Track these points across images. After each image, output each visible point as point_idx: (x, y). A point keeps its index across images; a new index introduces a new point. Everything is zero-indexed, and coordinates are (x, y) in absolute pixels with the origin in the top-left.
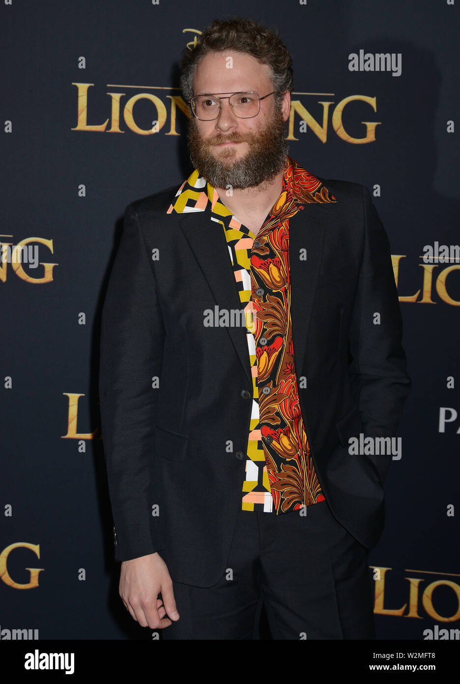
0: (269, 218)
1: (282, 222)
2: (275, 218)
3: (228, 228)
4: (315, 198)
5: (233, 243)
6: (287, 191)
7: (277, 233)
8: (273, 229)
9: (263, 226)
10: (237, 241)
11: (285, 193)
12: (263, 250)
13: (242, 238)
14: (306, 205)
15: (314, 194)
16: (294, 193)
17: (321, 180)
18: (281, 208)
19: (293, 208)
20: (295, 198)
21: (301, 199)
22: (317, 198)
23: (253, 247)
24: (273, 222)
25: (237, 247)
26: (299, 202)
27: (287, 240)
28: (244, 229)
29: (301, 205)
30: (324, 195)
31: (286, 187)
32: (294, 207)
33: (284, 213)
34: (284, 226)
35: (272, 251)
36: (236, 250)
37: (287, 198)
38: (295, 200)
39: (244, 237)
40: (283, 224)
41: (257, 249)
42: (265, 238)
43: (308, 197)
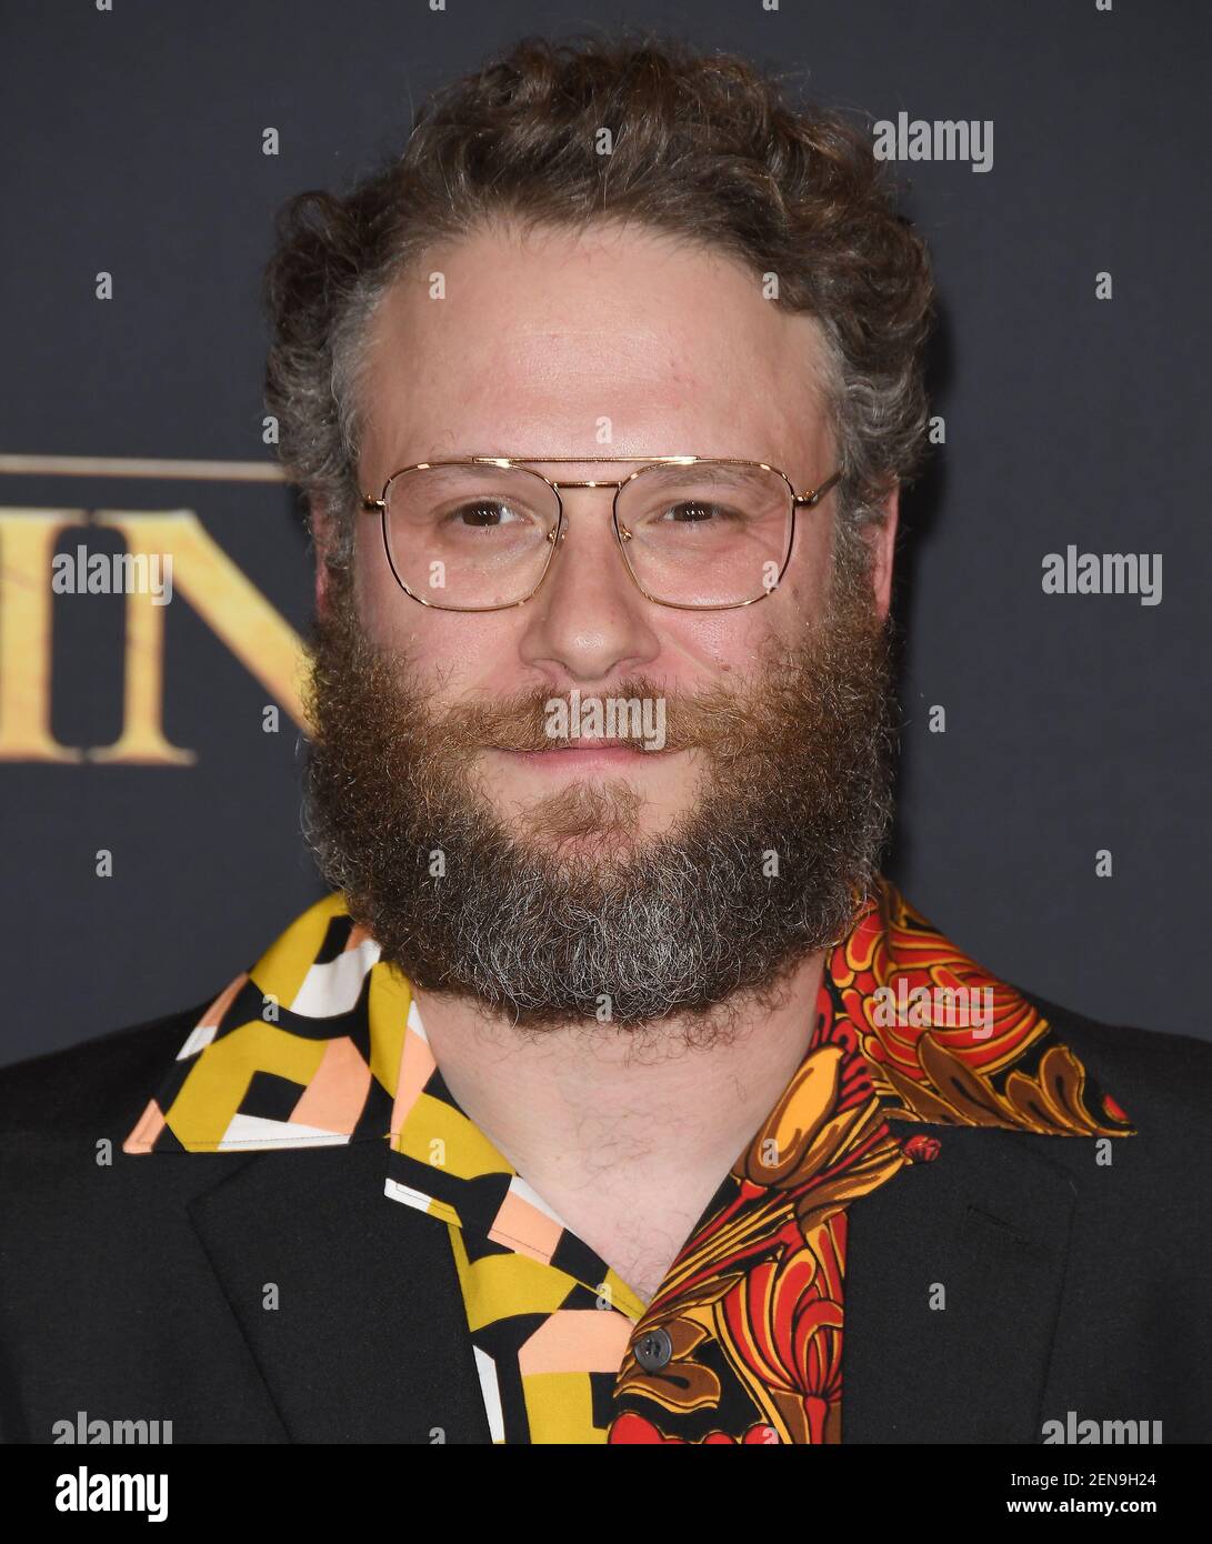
0: (727, 1201)
1: (802, 1221)
2: (763, 1200)
3: (481, 1247)
4: (1003, 1100)
5: (509, 1337)
6: (842, 1044)
7: (773, 1287)
8: (749, 1264)
9: (691, 1246)
10: (532, 1323)
11: (827, 1060)
12: (682, 1383)
13: (566, 1305)
14: (949, 1134)
15: (999, 1081)
16: (884, 1060)
17: (1044, 1009)
18: (803, 1143)
19: (872, 1143)
20: (883, 1088)
21: (918, 1097)
22: (1015, 1101)
23: (626, 1360)
24: (753, 1222)
25: (531, 1356)
26: (910, 1113)
27: (827, 1331)
28: (576, 1258)
29: (920, 1129)
30: (1059, 1087)
31: (835, 1023)
32: (882, 1141)
33: (823, 1170)
34: (816, 1249)
35: (734, 1392)
36: (523, 1374)
37: (840, 1083)
38: (885, 1101)
39: (581, 1300)
40: (813, 1237)
41: (649, 1374)
42: (701, 1314)
43: (969, 1096)
